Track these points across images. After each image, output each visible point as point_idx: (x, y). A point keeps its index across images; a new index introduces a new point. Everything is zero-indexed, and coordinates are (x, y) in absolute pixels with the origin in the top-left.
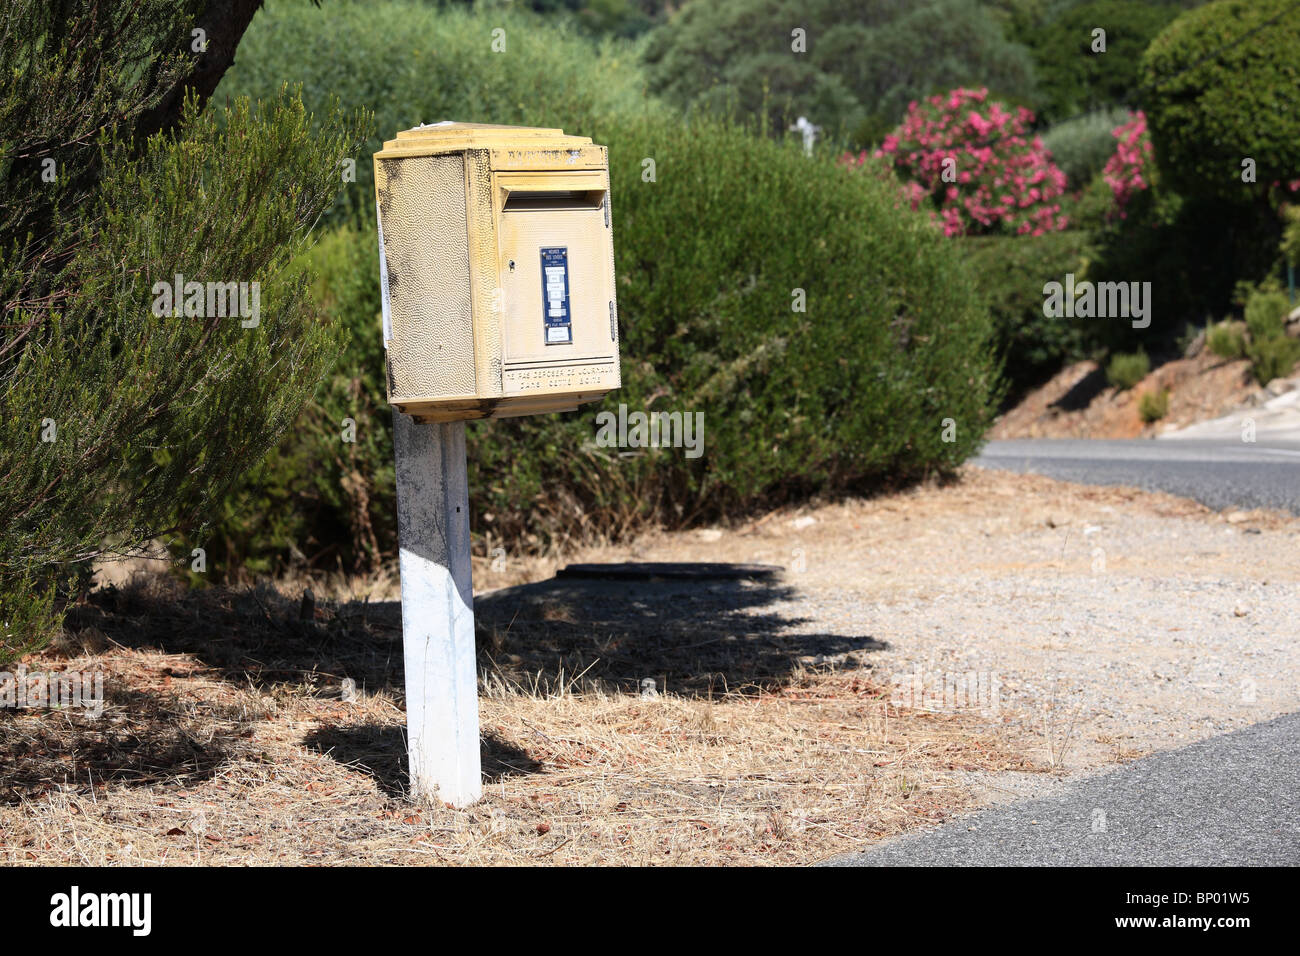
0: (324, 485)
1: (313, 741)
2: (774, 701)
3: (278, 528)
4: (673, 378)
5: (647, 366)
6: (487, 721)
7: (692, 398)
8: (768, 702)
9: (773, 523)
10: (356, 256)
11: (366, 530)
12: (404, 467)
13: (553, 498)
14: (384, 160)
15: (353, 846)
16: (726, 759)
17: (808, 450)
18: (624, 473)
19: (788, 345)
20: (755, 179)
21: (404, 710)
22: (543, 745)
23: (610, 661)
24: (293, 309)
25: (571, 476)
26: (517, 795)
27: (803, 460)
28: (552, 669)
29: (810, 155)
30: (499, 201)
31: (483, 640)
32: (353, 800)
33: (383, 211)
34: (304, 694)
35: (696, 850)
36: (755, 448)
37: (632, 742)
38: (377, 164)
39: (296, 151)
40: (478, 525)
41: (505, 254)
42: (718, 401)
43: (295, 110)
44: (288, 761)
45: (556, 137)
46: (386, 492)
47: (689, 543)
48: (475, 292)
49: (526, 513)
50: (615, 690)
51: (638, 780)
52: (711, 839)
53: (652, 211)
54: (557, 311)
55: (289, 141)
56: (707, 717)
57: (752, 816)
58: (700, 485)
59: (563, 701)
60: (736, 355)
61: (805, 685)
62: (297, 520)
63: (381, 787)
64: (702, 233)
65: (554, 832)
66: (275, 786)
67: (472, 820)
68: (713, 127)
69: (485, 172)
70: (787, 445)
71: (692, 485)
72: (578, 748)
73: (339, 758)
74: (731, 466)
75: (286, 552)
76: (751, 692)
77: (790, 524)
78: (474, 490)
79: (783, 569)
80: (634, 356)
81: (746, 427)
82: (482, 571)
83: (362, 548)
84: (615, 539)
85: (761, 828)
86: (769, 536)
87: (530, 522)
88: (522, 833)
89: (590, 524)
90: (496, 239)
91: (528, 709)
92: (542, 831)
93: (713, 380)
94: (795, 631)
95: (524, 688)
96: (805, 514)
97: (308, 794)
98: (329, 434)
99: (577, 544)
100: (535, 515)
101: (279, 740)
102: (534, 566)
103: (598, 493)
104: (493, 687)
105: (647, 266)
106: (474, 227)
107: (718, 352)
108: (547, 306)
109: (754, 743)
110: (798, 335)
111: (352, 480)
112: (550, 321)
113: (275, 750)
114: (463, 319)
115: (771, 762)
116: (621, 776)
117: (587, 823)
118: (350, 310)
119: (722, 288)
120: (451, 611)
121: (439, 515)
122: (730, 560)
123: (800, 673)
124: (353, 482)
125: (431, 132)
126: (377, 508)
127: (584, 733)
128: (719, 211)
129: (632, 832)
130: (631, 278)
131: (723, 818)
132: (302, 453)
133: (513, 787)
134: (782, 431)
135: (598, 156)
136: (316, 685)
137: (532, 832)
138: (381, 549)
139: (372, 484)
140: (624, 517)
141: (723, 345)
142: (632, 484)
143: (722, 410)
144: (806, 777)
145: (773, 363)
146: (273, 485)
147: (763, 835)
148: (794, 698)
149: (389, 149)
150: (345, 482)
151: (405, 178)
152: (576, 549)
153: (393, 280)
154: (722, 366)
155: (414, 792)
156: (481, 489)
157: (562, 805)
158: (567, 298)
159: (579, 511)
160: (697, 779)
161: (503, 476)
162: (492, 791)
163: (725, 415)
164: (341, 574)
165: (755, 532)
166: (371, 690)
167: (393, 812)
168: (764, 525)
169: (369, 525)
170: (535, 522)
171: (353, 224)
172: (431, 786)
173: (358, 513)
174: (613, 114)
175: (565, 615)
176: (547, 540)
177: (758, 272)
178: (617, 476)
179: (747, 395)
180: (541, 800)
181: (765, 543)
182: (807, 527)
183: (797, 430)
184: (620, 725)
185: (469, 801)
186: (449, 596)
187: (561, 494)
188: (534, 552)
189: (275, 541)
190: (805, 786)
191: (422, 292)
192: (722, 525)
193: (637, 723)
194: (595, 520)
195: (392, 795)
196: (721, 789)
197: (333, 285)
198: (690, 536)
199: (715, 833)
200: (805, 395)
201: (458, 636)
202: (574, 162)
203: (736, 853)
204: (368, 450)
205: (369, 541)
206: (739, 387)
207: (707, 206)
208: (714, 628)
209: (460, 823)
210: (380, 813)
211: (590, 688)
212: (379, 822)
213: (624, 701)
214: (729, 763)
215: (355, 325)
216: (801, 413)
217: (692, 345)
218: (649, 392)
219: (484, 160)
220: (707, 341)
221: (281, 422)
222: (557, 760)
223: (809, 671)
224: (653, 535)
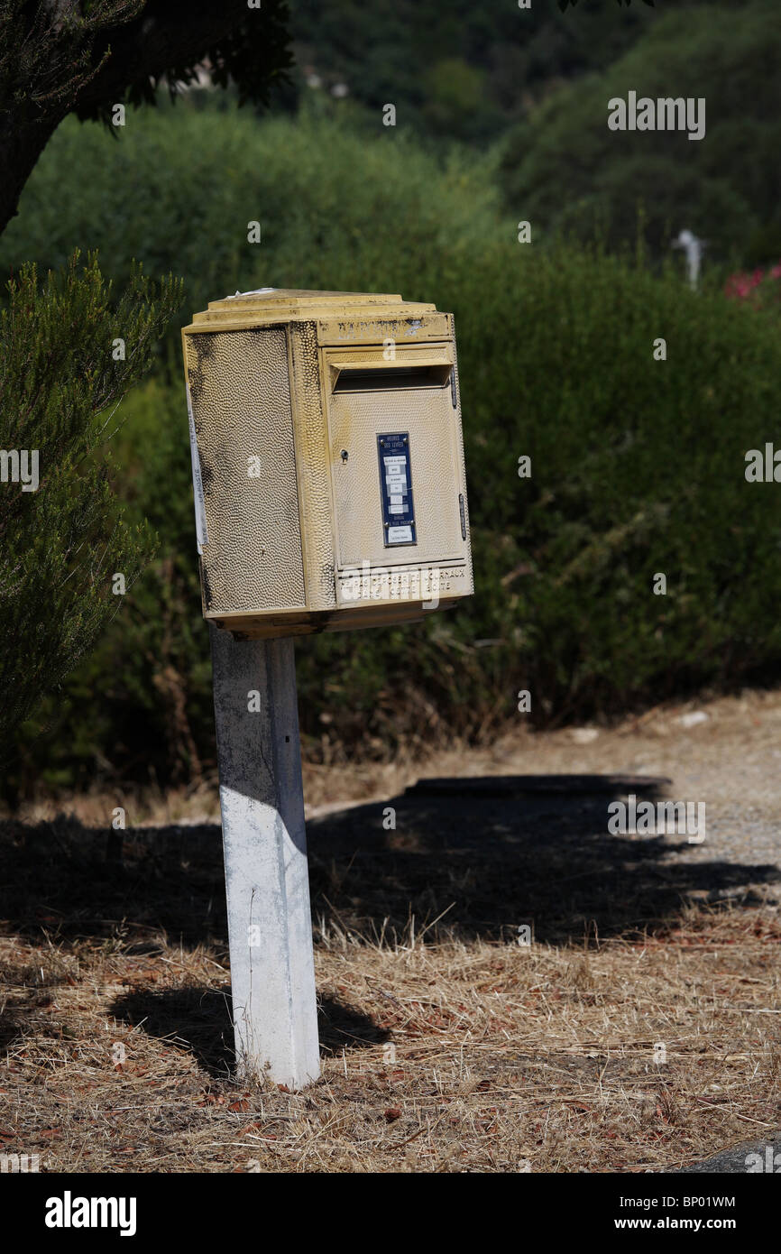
0: (134, 683)
1: (125, 1010)
2: (662, 950)
3: (81, 733)
4: (538, 553)
5: (507, 540)
6: (327, 980)
7: (558, 575)
8: (653, 948)
9: (658, 721)
10: (166, 417)
11: (183, 736)
12: (223, 690)
13: (400, 696)
14: (194, 335)
15: (170, 1139)
16: (607, 1022)
17: (697, 634)
18: (483, 665)
19: (672, 513)
20: (630, 319)
21: (228, 968)
22: (391, 1009)
23: (469, 901)
24: (91, 508)
25: (420, 668)
26: (362, 1072)
27: (691, 646)
28: (400, 915)
29: (694, 287)
30: (328, 382)
31: (318, 881)
32: (169, 1083)
33: (194, 395)
34: (112, 950)
35: (573, 1139)
36: (636, 633)
37: (495, 1001)
38: (186, 341)
39: (91, 330)
40: (311, 727)
41: (336, 446)
42: (590, 579)
43: (90, 281)
44: (93, 1035)
45: (393, 305)
46: (205, 690)
47: (559, 745)
48: (302, 488)
49: (369, 712)
50: (474, 939)
51: (503, 1051)
52: (591, 1125)
53: (509, 358)
54: (397, 508)
55: (83, 318)
56: (583, 971)
57: (639, 1096)
58: (570, 678)
59: (413, 953)
60: (609, 526)
61: (698, 927)
62: (103, 724)
63: (201, 1064)
64: (568, 383)
65: (406, 1118)
66: (77, 1068)
67: (309, 1105)
68: (580, 258)
69: (311, 349)
70: (672, 629)
71: (561, 677)
72: (432, 1011)
73: (152, 1030)
74: (607, 654)
75: (90, 762)
76: (634, 939)
77: (677, 721)
78: (307, 688)
79: (669, 782)
80: (491, 528)
81: (624, 608)
82: (319, 782)
83: (178, 756)
84: (474, 742)
85: (649, 1111)
86: (653, 736)
87: (373, 723)
88: (368, 1120)
89: (443, 725)
90: (325, 427)
91: (374, 962)
92: (391, 1117)
93: (585, 554)
94: (685, 858)
95: (369, 935)
96: (695, 709)
97: (117, 1075)
98: (137, 624)
99: (429, 748)
100: (380, 715)
101: (82, 1008)
102: (380, 775)
103: (452, 688)
104: (332, 936)
105: (505, 423)
106: (300, 411)
107: (589, 522)
108: (386, 502)
109: (639, 1002)
110: (684, 500)
111: (167, 679)
112: (390, 520)
113: (79, 1022)
114: (289, 519)
115: (659, 1026)
116: (484, 1046)
117: (444, 1105)
118: (160, 480)
119: (593, 447)
120: (281, 855)
121: (265, 746)
122: (607, 770)
123: (692, 914)
124: (168, 679)
125: (248, 301)
126: (195, 709)
127: (439, 993)
128: (588, 357)
129: (497, 1116)
130: (486, 437)
131: (604, 1098)
132: (108, 647)
133: (356, 1063)
134: (665, 612)
135: (443, 325)
136: (125, 940)
137: (380, 1118)
138: (201, 757)
139: (190, 682)
140: (482, 715)
141: (595, 513)
142: (491, 677)
143: (595, 588)
144: (702, 1045)
145: (654, 534)
146: (75, 684)
147: (651, 1120)
148: (685, 944)
149: (199, 322)
150: (158, 679)
151: (219, 357)
152: (428, 754)
153: (207, 475)
154: (594, 538)
155: (241, 1072)
156: (315, 685)
157: (415, 1085)
158: (410, 492)
159: (430, 709)
160: (573, 1049)
161: (341, 670)
162: (333, 1068)
163: (599, 595)
164: (156, 788)
165: (637, 732)
166: (190, 945)
167: (217, 1097)
168: (646, 724)
169: (186, 729)
170: (379, 723)
171: (162, 378)
172: (261, 1065)
173: (173, 716)
174: (462, 243)
175: (415, 842)
176: (394, 744)
177: (635, 428)
178: (474, 668)
179: (623, 571)
180: (390, 1078)
181: (648, 745)
182: (698, 726)
183: (684, 611)
184: (481, 982)
185: (306, 1081)
186: (279, 840)
187: (409, 690)
188: (378, 758)
189: (78, 748)
190: (701, 1056)
191: (241, 488)
192: (597, 724)
193: (502, 978)
194: (449, 718)
195: (214, 1075)
196: (601, 1061)
197: (140, 451)
198: (560, 737)
199: (595, 1117)
200: (692, 571)
201: (289, 888)
202: (415, 333)
203: (620, 1141)
204: (184, 642)
205: (187, 748)
206: (614, 563)
207: (574, 351)
208: (589, 856)
209: (295, 1111)
210: (201, 1099)
211: (445, 936)
212: (200, 1110)
213: (485, 952)
214: (610, 1026)
215: (165, 499)
216: (688, 591)
217: (558, 515)
218: (508, 569)
219: (311, 334)
220: (575, 509)
221: (79, 641)
222: (407, 1027)
223: (703, 911)
224: (517, 736)
